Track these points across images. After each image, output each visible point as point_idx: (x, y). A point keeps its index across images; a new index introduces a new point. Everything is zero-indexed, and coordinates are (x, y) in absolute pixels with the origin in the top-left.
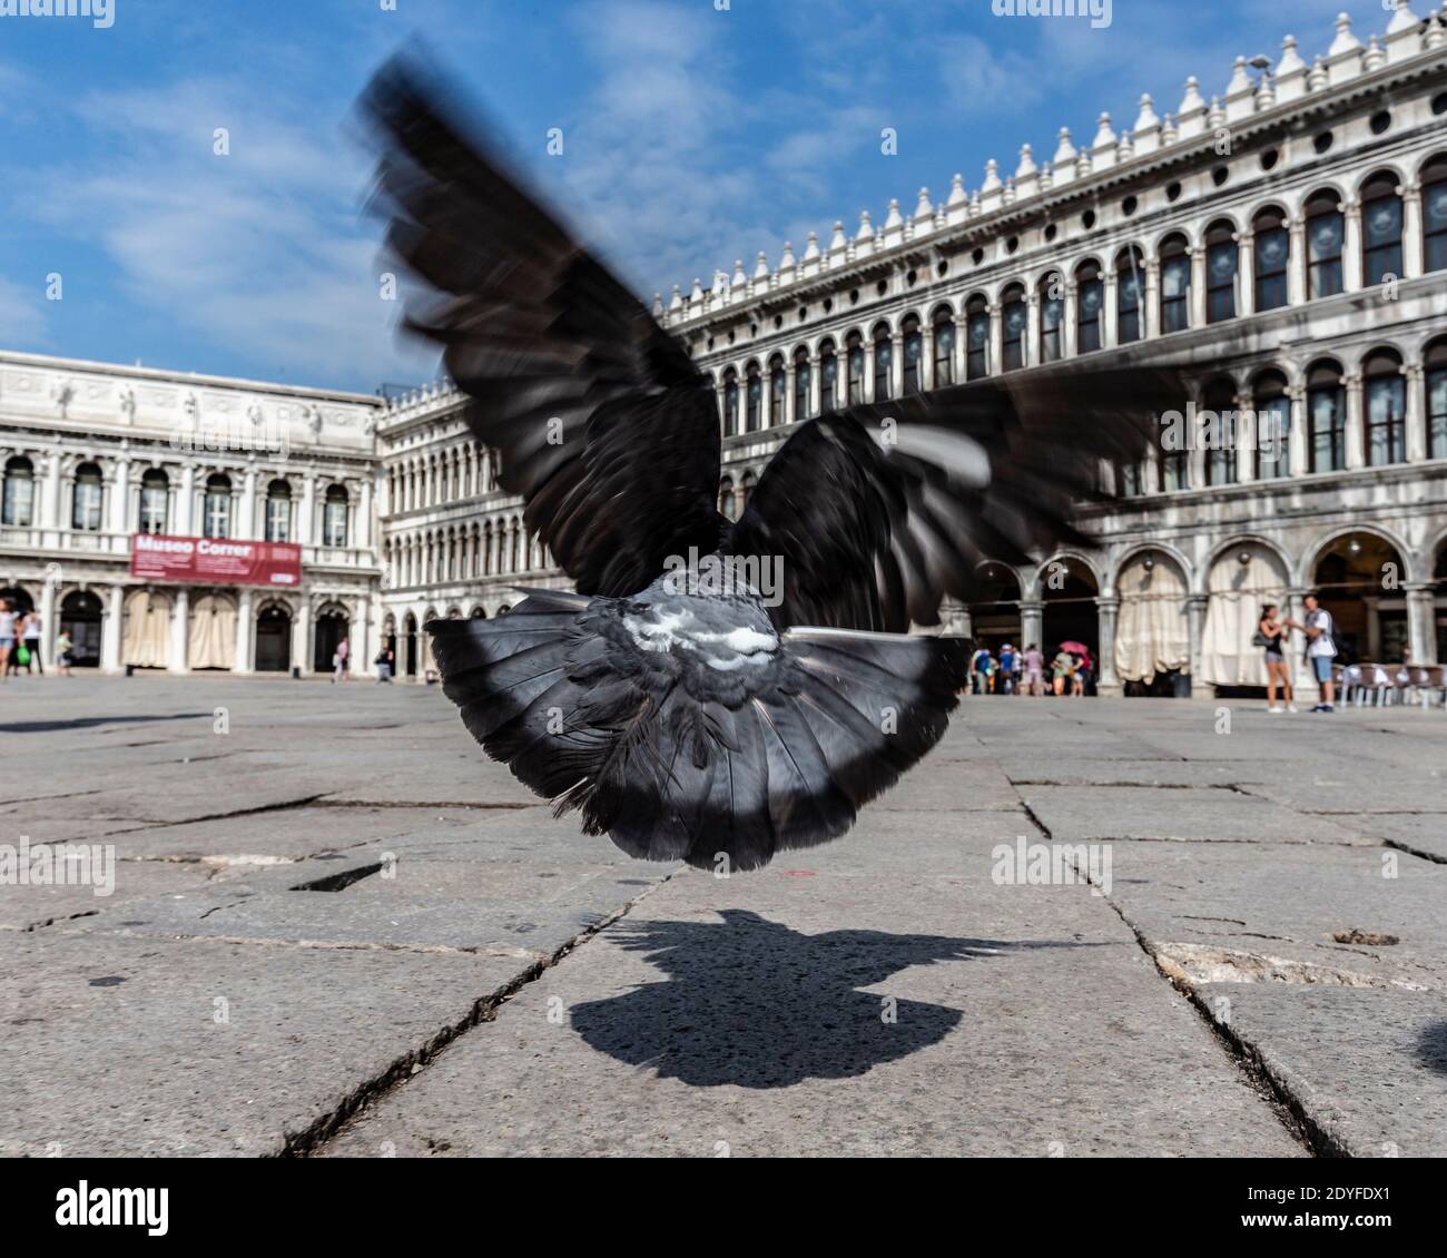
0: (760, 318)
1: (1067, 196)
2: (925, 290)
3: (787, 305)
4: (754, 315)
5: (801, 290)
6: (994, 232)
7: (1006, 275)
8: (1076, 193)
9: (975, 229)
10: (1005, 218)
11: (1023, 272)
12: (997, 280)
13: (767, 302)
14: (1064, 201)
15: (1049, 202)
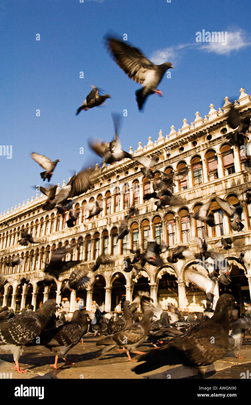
0: (103, 180)
1: (215, 123)
2: (162, 163)
3: (113, 174)
4: (101, 180)
5: (117, 169)
6: (187, 140)
7: (193, 153)
8: (219, 122)
9: (180, 140)
10: (192, 134)
11: (199, 152)
12: (189, 156)
13: (105, 174)
14: (214, 125)
15: (208, 126)
